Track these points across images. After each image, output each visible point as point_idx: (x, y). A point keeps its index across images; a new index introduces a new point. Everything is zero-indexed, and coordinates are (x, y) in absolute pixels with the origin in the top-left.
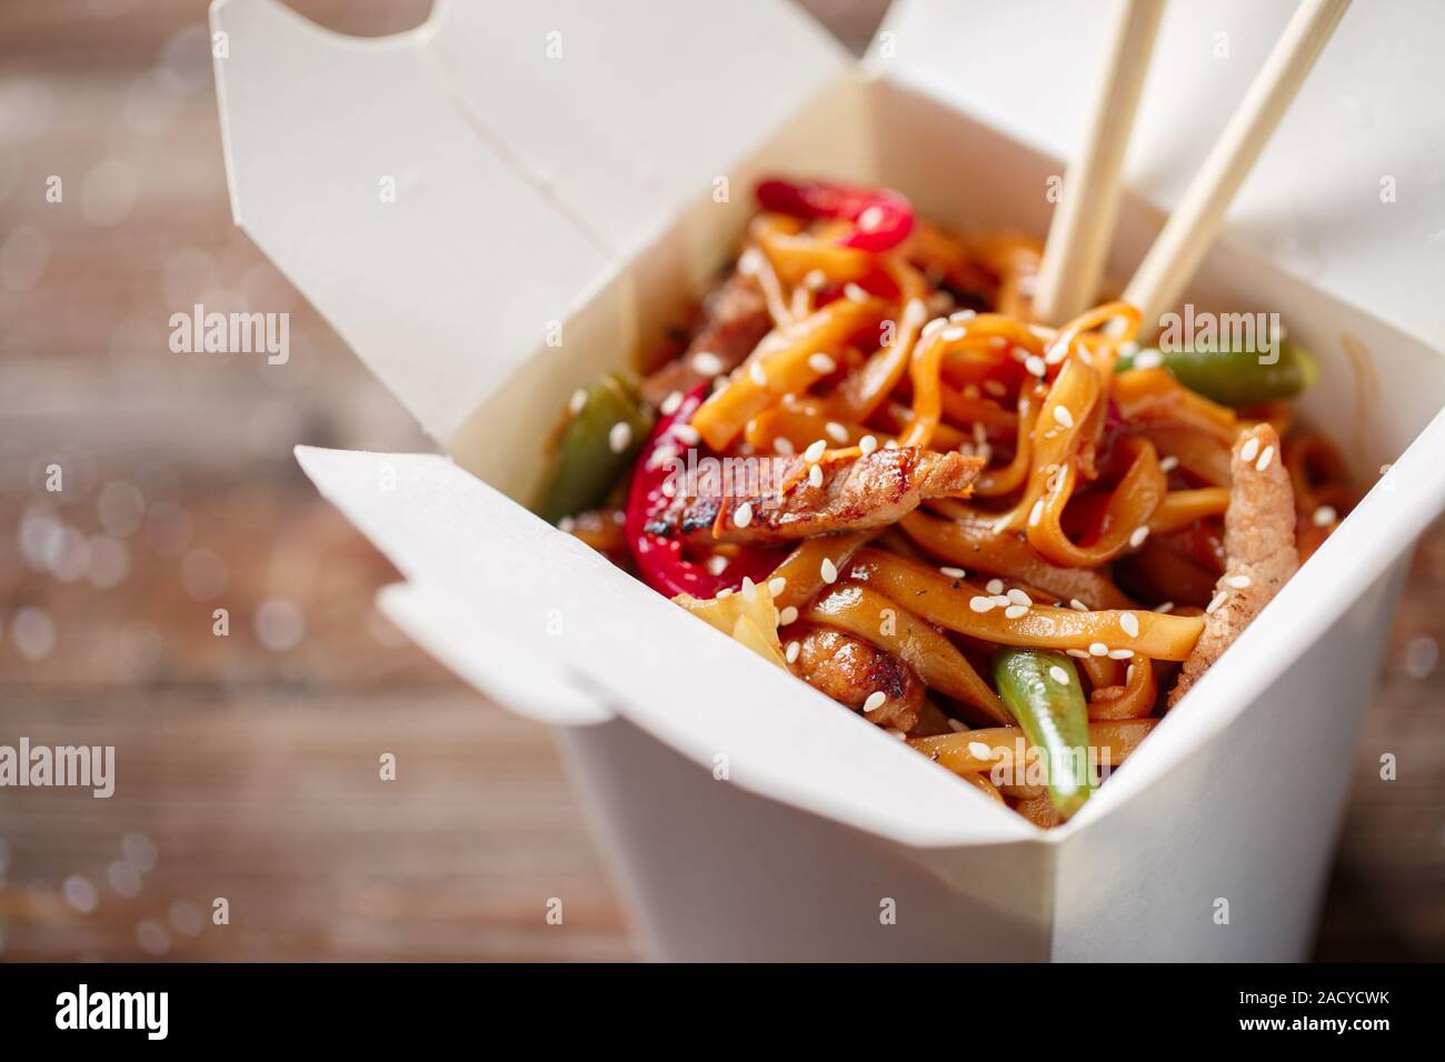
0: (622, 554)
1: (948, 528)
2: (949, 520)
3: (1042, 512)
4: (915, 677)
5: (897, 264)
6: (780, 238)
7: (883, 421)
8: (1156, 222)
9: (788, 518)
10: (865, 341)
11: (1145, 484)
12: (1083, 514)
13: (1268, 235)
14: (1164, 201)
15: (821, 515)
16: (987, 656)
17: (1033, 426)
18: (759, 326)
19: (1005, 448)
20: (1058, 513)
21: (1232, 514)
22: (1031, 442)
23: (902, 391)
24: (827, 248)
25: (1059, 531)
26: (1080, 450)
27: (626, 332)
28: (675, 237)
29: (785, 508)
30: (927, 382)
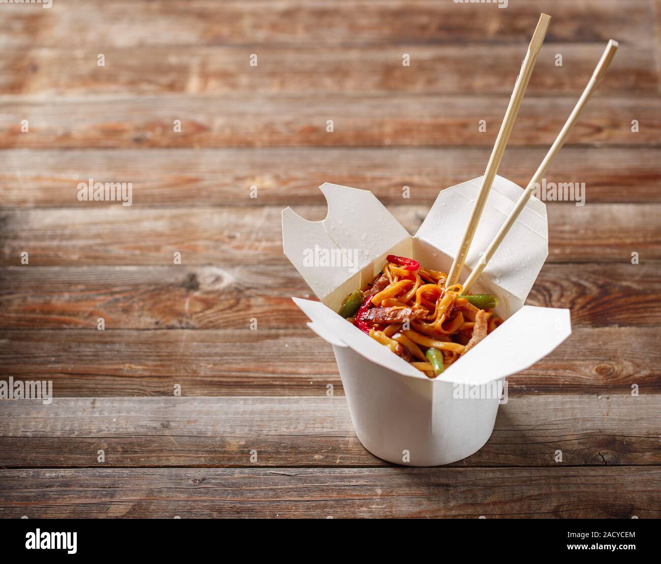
0: (356, 324)
1: (419, 325)
2: (421, 324)
3: (438, 323)
4: (410, 352)
5: (416, 273)
6: (393, 267)
7: (410, 304)
8: (470, 271)
9: (389, 319)
10: (409, 288)
11: (460, 320)
12: (447, 324)
13: (492, 276)
14: (472, 268)
15: (395, 319)
16: (425, 349)
17: (438, 307)
18: (387, 283)
19: (432, 310)
20: (441, 324)
21: (475, 327)
22: (437, 310)
23: (414, 298)
24: (402, 270)
25: (441, 328)
26: (447, 312)
27: (359, 284)
28: (371, 266)
29: (388, 317)
30: (418, 296)
